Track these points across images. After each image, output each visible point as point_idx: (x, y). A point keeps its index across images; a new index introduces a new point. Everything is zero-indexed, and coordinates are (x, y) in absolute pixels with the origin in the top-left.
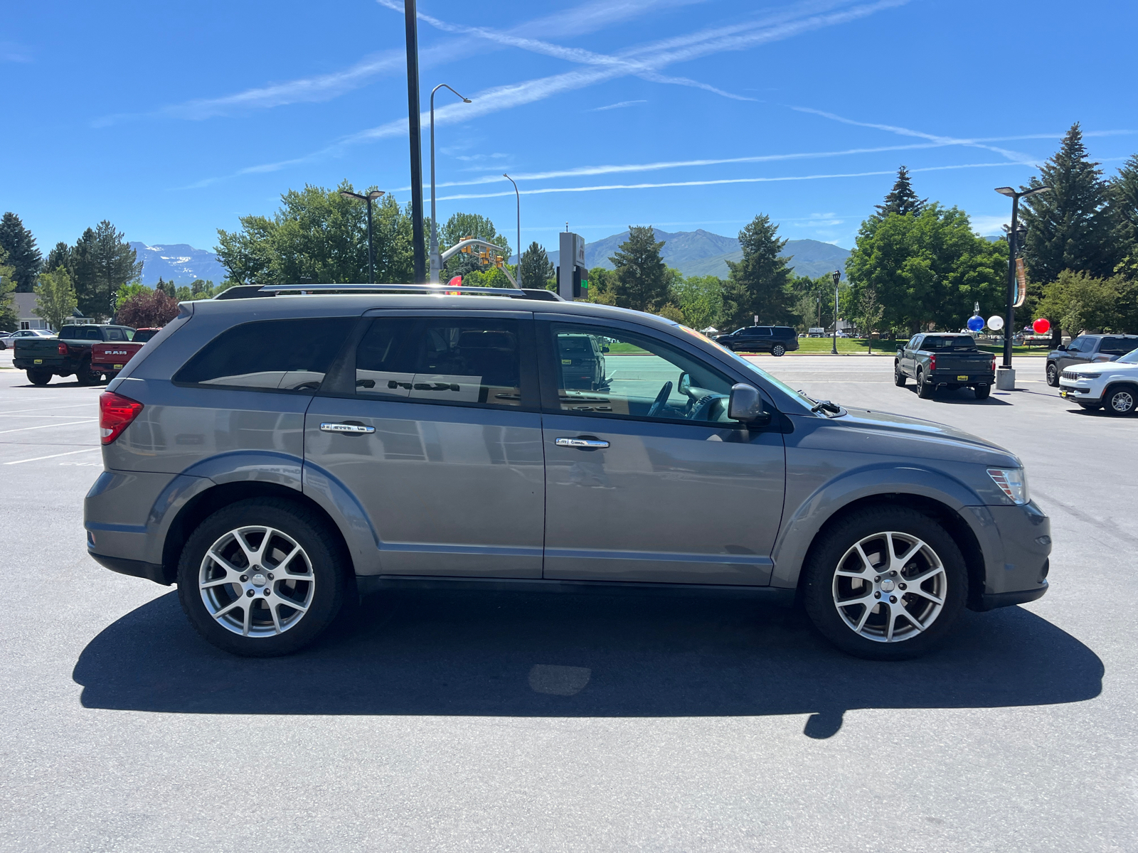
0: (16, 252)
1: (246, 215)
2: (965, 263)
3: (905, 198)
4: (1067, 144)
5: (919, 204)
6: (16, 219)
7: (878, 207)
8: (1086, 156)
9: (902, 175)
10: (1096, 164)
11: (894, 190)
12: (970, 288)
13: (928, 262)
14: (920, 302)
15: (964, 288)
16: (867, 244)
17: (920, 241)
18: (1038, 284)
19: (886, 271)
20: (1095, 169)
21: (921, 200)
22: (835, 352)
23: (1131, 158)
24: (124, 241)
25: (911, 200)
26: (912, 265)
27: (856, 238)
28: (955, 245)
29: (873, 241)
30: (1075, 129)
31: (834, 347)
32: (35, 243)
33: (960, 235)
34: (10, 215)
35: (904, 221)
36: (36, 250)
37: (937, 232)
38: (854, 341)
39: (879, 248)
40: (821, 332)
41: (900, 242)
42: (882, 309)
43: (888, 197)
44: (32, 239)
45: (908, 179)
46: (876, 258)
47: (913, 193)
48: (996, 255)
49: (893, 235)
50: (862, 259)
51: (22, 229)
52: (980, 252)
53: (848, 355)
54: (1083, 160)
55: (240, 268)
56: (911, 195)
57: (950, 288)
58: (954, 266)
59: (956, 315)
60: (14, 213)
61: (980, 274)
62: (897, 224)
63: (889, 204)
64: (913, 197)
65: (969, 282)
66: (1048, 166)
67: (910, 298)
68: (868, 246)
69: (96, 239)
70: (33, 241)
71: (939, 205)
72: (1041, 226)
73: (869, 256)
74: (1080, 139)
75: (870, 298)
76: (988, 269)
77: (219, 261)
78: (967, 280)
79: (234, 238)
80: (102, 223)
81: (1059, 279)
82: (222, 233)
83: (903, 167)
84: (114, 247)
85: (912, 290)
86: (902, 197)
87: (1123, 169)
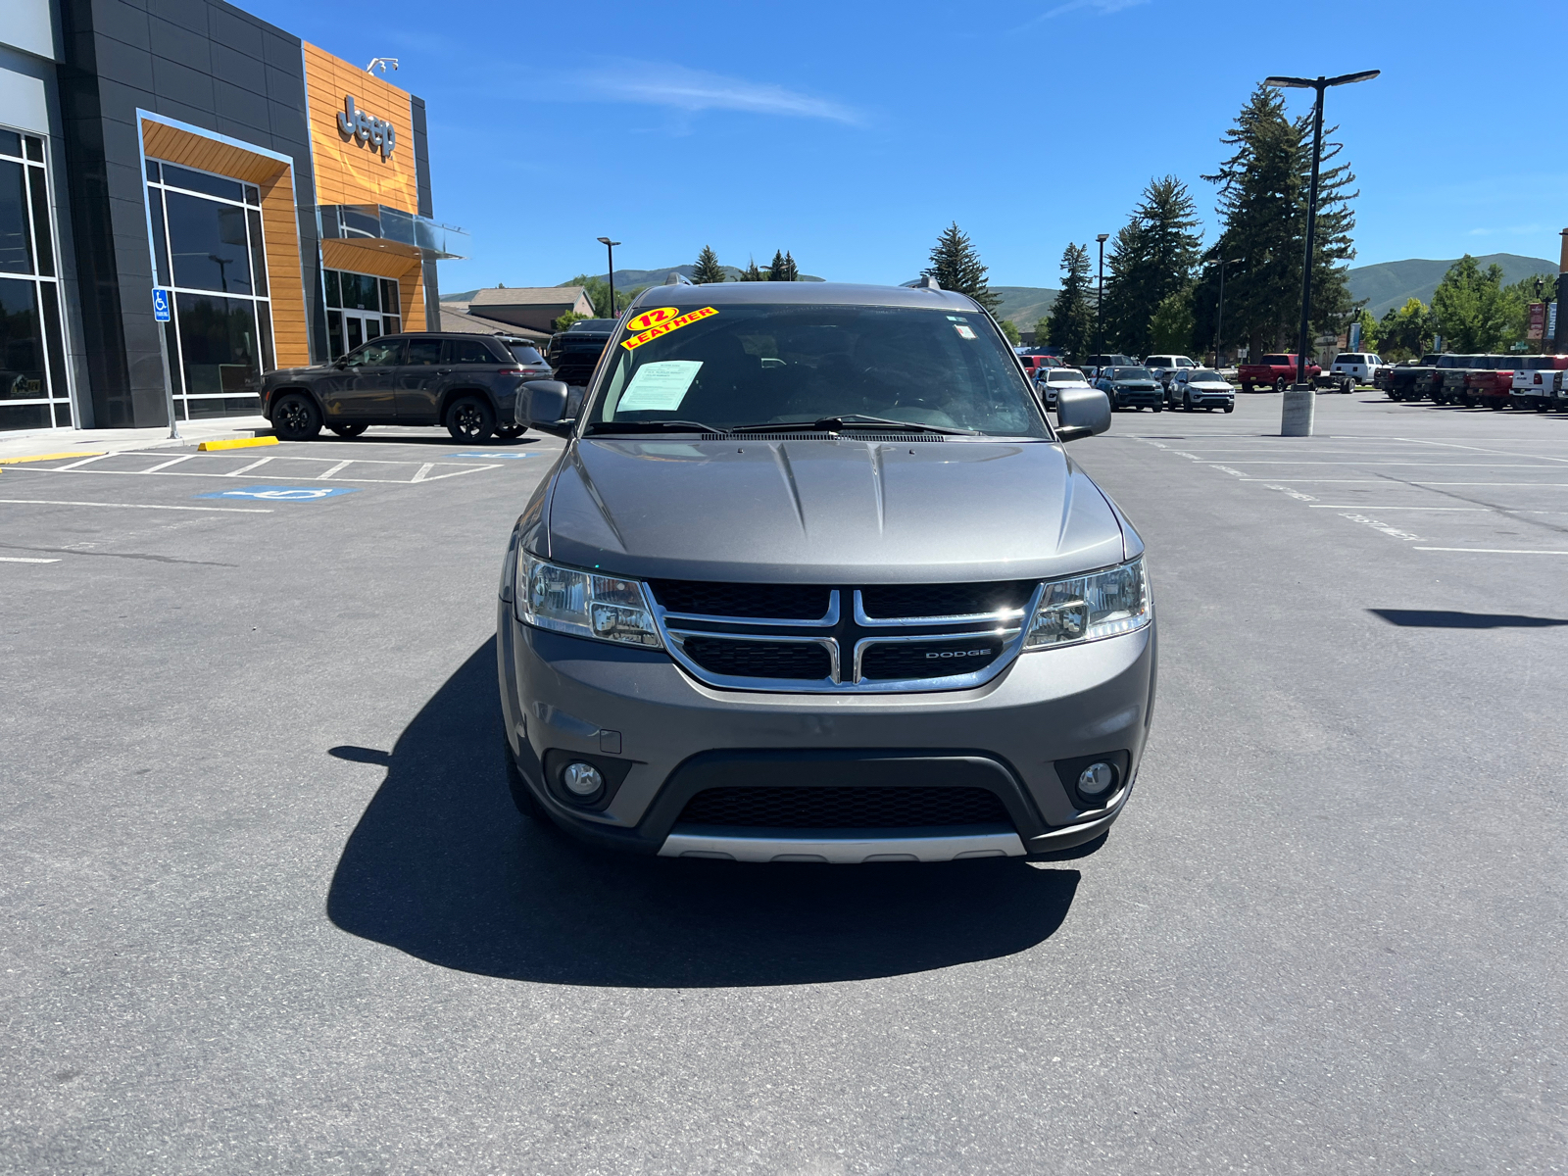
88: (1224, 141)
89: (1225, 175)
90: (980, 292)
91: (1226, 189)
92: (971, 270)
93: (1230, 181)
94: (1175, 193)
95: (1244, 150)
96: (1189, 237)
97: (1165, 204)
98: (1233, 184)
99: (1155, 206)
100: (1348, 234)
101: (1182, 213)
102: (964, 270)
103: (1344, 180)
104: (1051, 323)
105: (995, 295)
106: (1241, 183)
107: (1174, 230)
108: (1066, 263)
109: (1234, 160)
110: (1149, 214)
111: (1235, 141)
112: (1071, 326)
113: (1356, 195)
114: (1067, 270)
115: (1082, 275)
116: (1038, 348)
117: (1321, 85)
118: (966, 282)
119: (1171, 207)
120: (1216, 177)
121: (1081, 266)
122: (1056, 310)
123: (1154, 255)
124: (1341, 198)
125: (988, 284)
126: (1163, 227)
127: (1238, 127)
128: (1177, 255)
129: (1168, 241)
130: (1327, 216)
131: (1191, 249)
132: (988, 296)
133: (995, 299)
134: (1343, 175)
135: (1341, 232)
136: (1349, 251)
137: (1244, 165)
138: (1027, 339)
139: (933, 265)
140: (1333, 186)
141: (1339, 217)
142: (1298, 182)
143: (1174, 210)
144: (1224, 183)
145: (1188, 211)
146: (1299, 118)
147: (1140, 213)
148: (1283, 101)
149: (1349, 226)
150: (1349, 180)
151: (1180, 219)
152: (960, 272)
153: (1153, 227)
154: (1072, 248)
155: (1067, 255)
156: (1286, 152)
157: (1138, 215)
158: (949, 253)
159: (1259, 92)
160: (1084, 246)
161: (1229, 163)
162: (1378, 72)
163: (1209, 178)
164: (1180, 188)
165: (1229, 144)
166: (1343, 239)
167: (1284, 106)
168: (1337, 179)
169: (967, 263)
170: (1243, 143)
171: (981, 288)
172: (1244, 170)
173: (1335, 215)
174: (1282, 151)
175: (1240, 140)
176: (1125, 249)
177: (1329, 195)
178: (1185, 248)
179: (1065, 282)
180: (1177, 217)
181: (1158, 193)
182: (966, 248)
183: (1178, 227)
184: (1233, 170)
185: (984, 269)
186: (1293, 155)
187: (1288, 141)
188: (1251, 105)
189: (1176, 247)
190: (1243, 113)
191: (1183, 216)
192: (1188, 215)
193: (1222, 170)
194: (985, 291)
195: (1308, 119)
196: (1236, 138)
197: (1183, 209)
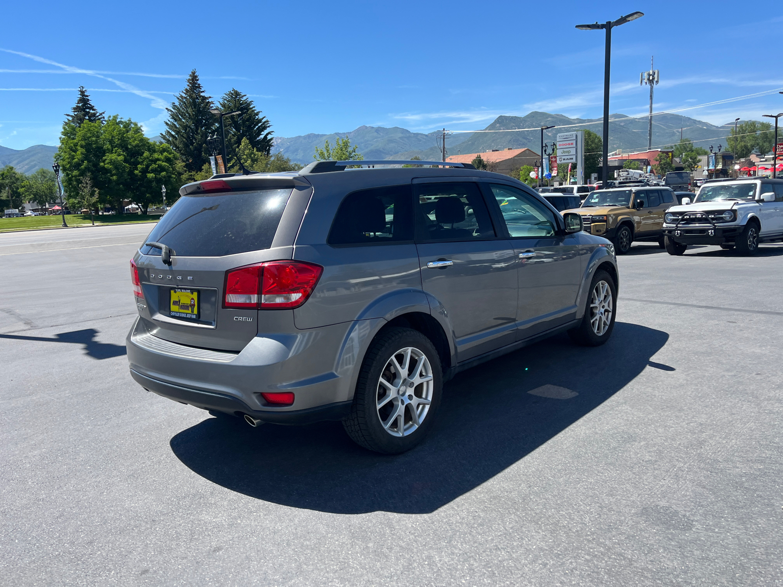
2: (148, 158)
3: (88, 110)
4: (190, 83)
5: (99, 115)
7: (68, 115)
8: (203, 92)
9: (82, 93)
10: (210, 97)
11: (78, 103)
12: (154, 176)
13: (121, 158)
14: (121, 186)
15: (151, 175)
16: (71, 143)
17: (111, 142)
18: (193, 173)
19: (91, 164)
20: (210, 100)
21: (101, 113)
22: (65, 225)
23: (225, 95)
25: (91, 111)
26: (111, 160)
27: (60, 138)
28: (137, 146)
29: (75, 141)
30: (194, 73)
31: (64, 222)
33: (140, 139)
35: (96, 127)
37: (122, 136)
38: (75, 216)
39: (82, 146)
40: (16, 212)
41: (96, 142)
42: (97, 192)
43: (74, 109)
45: (87, 96)
46: (82, 153)
47: (93, 107)
48: (165, 154)
49: (90, 137)
50: (70, 154)
52: (154, 151)
53: (77, 227)
54: (202, 94)
56: (92, 108)
57: (140, 176)
58: (140, 160)
59: (149, 194)
61: (160, 166)
62: (91, 129)
63: (76, 113)
64: (94, 110)
65: (153, 171)
66: (181, 96)
67: (114, 183)
68: (72, 145)
71: (119, 117)
72: (185, 135)
73: (75, 151)
74: (198, 80)
75: (87, 184)
76: (164, 163)
78: (151, 170)
81: (203, 169)
83: (82, 87)
85: (115, 177)
86: (84, 108)
87: (221, 101)
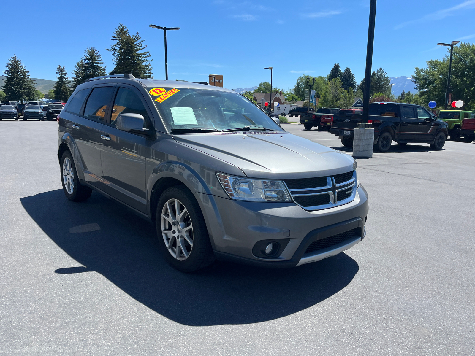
0: (348, 82)
1: (429, 60)
6: (349, 70)
24: (386, 76)
32: (355, 79)
34: (348, 68)
36: (355, 82)
44: (354, 77)
51: (351, 73)
55: (422, 84)
60: (349, 68)
69: (376, 76)
70: (354, 78)
77: (413, 81)
79: (422, 71)
80: (379, 69)
82: (417, 69)
84: (382, 79)
88: (111, 39)
89: (113, 50)
90: (27, 79)
91: (114, 54)
92: (23, 72)
93: (115, 52)
94: (95, 53)
95: (118, 43)
96: (102, 67)
97: (92, 57)
98: (116, 53)
99: (89, 56)
100: (151, 71)
101: (98, 59)
102: (20, 71)
103: (148, 56)
104: (55, 91)
105: (34, 81)
106: (118, 53)
107: (97, 65)
108: (58, 72)
109: (115, 45)
110: (87, 59)
111: (115, 40)
112: (63, 93)
113: (152, 61)
114: (59, 74)
115: (64, 76)
116: (51, 100)
117: (165, 29)
118: (22, 75)
119: (95, 57)
120: (110, 50)
121: (64, 73)
122: (56, 87)
123: (91, 72)
124: (148, 61)
125: (30, 77)
126: (93, 63)
127: (116, 36)
128: (98, 72)
129: (95, 68)
130: (145, 66)
131: (103, 71)
132: (31, 81)
133: (33, 82)
134: (148, 54)
135: (149, 71)
136: (151, 76)
137: (119, 47)
138: (46, 96)
139: (8, 69)
140: (145, 57)
141: (148, 66)
142: (136, 55)
143: (96, 58)
144: (113, 52)
145: (100, 59)
146: (133, 36)
147: (85, 58)
148: (128, 30)
149: (151, 69)
150: (149, 56)
151: (98, 61)
152: (19, 72)
153: (89, 63)
154: (59, 67)
155: (58, 69)
156: (131, 45)
157: (84, 59)
158: (14, 65)
159: (120, 26)
160: (64, 67)
161: (114, 46)
162: (180, 28)
163: (108, 50)
164: (97, 51)
165: (113, 40)
166: (150, 73)
167: (128, 31)
168: (146, 55)
169: (21, 69)
170: (117, 40)
171: (27, 78)
172: (119, 49)
173: (147, 65)
174: (130, 44)
175: (117, 39)
176: (79, 69)
177: (144, 59)
178: (101, 71)
179: (58, 78)
180: (97, 60)
181: (90, 53)
182: (20, 64)
183: (98, 64)
184: (115, 48)
185: (28, 72)
186: (133, 46)
187: (131, 42)
188: (118, 30)
189: (98, 70)
190: (116, 31)
191: (99, 60)
192: (100, 60)
193: (112, 48)
194: (29, 79)
195: (136, 36)
196: (115, 39)
197: (98, 58)
